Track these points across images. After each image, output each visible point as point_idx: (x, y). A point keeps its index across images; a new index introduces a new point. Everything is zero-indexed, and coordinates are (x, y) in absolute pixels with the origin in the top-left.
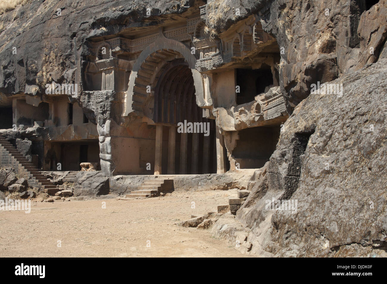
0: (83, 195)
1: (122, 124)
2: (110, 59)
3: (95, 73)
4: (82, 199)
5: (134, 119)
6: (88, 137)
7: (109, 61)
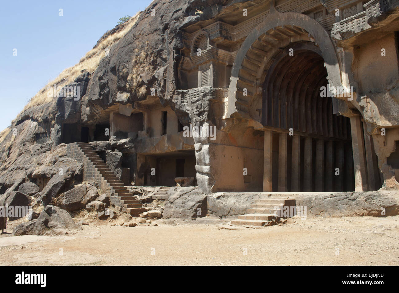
0: (175, 217)
1: (222, 128)
2: (208, 49)
3: (190, 71)
4: (173, 223)
5: (238, 122)
6: (183, 147)
7: (206, 51)
